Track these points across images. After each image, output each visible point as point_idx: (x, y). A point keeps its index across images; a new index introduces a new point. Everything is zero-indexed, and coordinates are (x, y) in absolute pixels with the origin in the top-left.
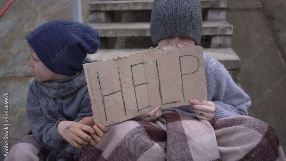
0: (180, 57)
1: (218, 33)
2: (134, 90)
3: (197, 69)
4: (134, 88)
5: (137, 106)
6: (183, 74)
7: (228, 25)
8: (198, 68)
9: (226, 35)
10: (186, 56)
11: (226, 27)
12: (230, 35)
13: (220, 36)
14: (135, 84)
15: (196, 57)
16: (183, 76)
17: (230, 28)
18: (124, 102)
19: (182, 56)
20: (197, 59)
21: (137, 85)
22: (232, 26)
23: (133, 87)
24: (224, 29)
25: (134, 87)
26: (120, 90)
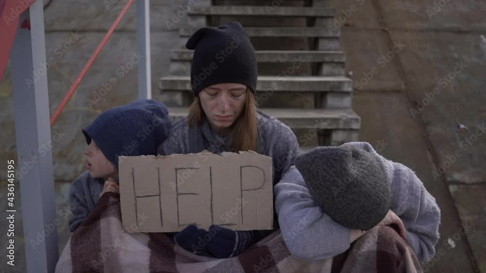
0: (241, 167)
1: (341, 127)
2: (177, 199)
3: (263, 185)
4: (177, 197)
5: (178, 220)
6: (243, 189)
7: (355, 116)
8: (264, 183)
9: (352, 130)
10: (249, 166)
11: (351, 119)
12: (357, 130)
13: (344, 130)
14: (179, 192)
15: (262, 170)
16: (243, 192)
17: (357, 120)
18: (161, 210)
19: (244, 167)
20: (263, 172)
21: (181, 194)
22: (360, 118)
23: (176, 195)
24: (348, 121)
25: (178, 195)
26: (158, 194)
